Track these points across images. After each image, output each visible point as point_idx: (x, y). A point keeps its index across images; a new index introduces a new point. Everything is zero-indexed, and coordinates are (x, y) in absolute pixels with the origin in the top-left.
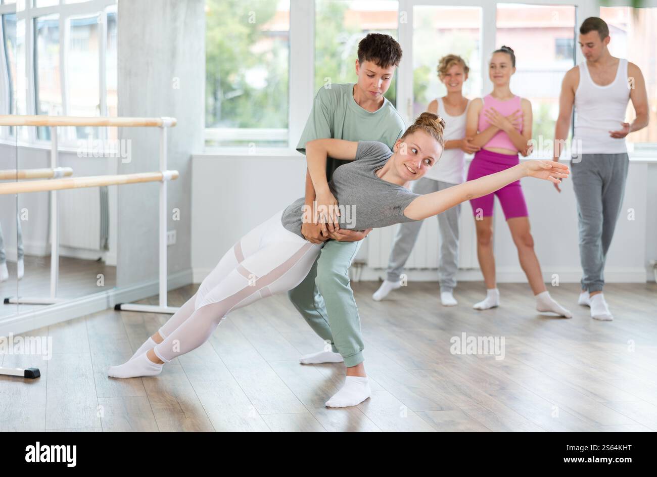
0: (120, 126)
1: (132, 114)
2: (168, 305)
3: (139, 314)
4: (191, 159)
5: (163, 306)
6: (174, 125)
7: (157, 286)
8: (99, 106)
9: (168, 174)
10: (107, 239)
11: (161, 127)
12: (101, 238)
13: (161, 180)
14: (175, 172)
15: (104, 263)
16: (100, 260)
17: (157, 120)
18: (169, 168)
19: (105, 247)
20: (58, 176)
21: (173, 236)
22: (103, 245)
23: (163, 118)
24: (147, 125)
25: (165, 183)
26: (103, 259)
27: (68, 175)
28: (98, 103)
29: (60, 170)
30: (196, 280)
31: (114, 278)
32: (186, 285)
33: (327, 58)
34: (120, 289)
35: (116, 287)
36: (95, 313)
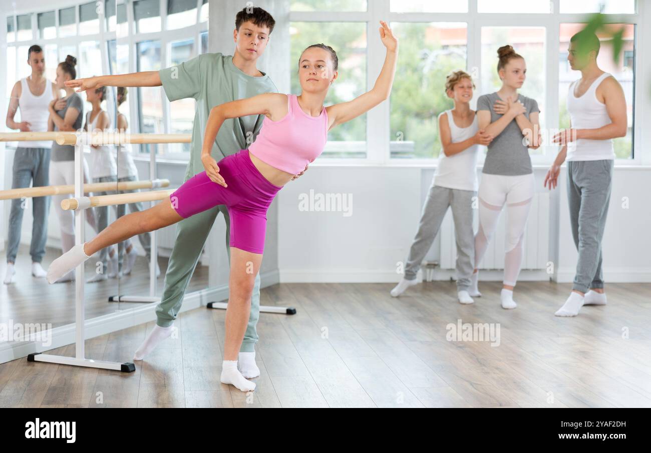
20: (156, 187)
27: (166, 185)
29: (158, 181)
30: (283, 280)
31: (207, 279)
32: (274, 285)
33: (409, 72)
34: (213, 289)
35: (208, 287)
36: (189, 311)
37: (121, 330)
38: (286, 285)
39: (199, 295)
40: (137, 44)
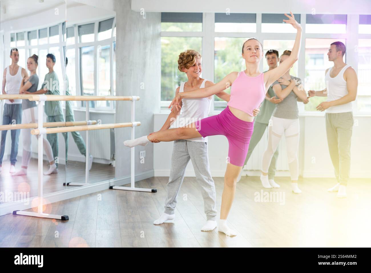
0: (117, 101)
1: (123, 95)
2: (135, 187)
3: (125, 191)
4: (153, 116)
5: (133, 187)
6: (138, 100)
7: (130, 179)
8: (110, 91)
9: (135, 123)
10: (114, 155)
11: (132, 100)
12: (111, 155)
13: (131, 126)
14: (139, 123)
15: (112, 166)
16: (111, 164)
17: (130, 97)
18: (136, 121)
19: (113, 159)
20: (89, 124)
21: (144, 153)
22: (112, 158)
23: (133, 96)
24: (125, 100)
25: (134, 127)
26: (112, 164)
27: (95, 124)
28: (109, 89)
29: (90, 121)
30: (156, 175)
31: (114, 174)
32: (151, 178)
33: (234, 64)
34: (117, 179)
35: (115, 178)
36: (104, 190)
37: (67, 200)
38: (158, 177)
39: (108, 182)
40: (80, 48)
